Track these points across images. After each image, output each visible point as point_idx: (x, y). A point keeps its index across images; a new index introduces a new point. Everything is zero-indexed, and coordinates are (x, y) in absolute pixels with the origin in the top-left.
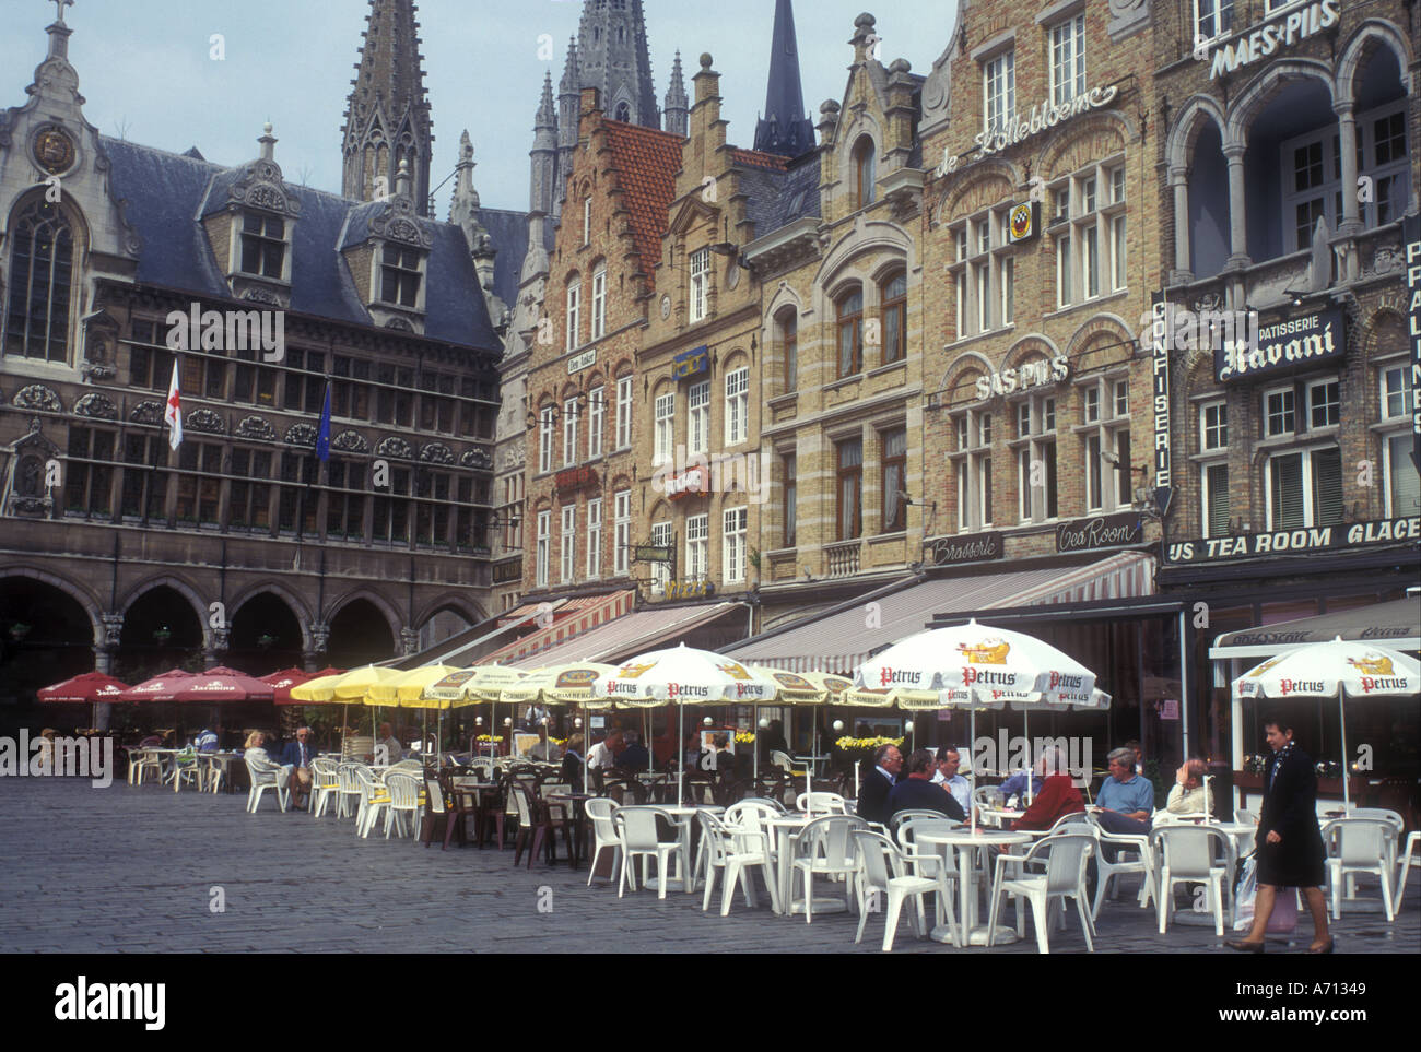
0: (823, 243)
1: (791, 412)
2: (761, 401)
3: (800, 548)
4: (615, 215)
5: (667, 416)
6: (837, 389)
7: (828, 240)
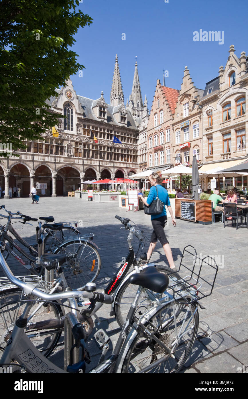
0: (220, 95)
1: (211, 130)
2: (203, 129)
3: (214, 155)
4: (165, 101)
5: (178, 135)
6: (224, 123)
7: (222, 94)
